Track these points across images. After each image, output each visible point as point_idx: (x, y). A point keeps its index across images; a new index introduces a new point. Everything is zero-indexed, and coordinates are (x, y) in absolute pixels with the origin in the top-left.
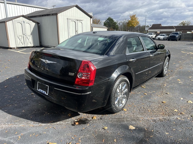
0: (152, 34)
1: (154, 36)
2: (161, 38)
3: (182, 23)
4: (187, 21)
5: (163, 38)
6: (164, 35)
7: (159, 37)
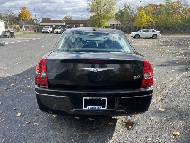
0: (48, 28)
1: (51, 30)
2: (58, 32)
3: (65, 17)
4: (69, 16)
5: (60, 32)
6: (60, 29)
7: (55, 30)
